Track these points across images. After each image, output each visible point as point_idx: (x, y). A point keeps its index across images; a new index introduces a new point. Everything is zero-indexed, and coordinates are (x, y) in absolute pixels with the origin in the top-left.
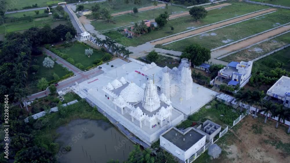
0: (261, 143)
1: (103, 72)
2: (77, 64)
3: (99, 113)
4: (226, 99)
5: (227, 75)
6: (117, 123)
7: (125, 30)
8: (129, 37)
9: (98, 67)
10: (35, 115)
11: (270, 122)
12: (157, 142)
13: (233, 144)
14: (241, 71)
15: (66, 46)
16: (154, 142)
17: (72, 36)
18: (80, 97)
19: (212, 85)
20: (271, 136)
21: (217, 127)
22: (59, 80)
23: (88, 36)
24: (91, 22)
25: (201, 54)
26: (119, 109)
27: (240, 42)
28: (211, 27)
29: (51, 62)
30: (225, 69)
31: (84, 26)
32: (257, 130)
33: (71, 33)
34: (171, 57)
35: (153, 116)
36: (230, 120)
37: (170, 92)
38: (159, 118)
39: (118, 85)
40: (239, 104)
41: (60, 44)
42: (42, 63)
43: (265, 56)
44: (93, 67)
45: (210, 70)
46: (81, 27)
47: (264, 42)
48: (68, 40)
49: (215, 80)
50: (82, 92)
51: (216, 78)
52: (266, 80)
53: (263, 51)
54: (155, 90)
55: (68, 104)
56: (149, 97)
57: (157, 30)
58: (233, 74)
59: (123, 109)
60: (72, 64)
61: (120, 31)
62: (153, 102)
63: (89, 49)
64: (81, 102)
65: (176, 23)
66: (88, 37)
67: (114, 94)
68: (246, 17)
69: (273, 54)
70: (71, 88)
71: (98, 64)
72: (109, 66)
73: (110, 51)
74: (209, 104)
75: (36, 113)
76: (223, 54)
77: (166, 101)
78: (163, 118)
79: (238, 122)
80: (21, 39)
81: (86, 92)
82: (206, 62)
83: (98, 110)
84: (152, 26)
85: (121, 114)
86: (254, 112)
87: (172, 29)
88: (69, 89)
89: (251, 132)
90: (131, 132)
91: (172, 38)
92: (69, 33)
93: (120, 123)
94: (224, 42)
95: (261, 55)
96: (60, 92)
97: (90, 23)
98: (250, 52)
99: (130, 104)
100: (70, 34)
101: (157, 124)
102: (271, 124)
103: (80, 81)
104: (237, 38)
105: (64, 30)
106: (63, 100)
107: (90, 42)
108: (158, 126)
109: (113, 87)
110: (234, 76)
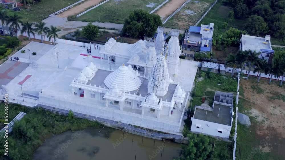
4: (213, 67)
5: (194, 42)
6: (118, 124)
8: (15, 10)
13: (251, 108)
14: (207, 35)
19: (183, 55)
20: (271, 92)
21: (230, 95)
32: (258, 90)
39: (92, 75)
43: (203, 18)
53: (195, 13)
58: (202, 39)
69: (206, 15)
74: (198, 76)
85: (119, 110)
89: (255, 93)
98: (184, 15)
99: (132, 94)
102: (263, 82)
109: (87, 78)
110: (204, 41)
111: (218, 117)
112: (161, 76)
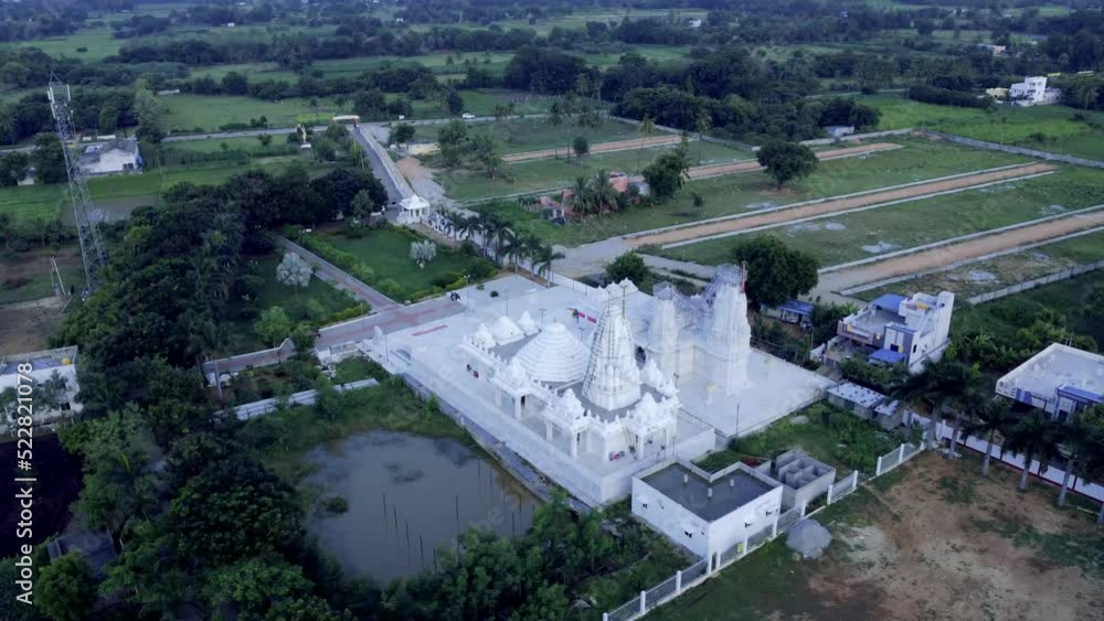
0: (964, 529)
1: (463, 309)
2: (382, 283)
3: (444, 415)
4: (858, 400)
5: (867, 332)
6: (499, 446)
7: (544, 199)
8: (555, 220)
9: (449, 294)
10: (243, 406)
11: (1003, 474)
12: (623, 503)
13: (870, 524)
14: (915, 321)
15: (353, 235)
16: (614, 501)
17: (372, 204)
18: (385, 371)
19: (816, 360)
20: (1000, 511)
21: (820, 471)
22: (324, 324)
23: (424, 210)
24: (434, 174)
25: (784, 267)
26: (507, 402)
27: (921, 251)
28: (829, 206)
29: (302, 270)
30: (861, 318)
31: (410, 185)
32: (954, 490)
33: (372, 195)
34: (688, 280)
35: (614, 420)
36: (868, 459)
37: (677, 366)
38: (634, 429)
39: (509, 335)
40: (902, 416)
41: (334, 229)
42: (275, 270)
43: (1005, 292)
44: (431, 293)
45: (813, 319)
46: (401, 186)
47: (1004, 256)
48: (359, 216)
49: (826, 348)
50: (392, 358)
51: (830, 343)
52: (999, 355)
53: (997, 282)
54: (625, 338)
55: (348, 386)
56: (605, 361)
57: (649, 206)
58: (886, 328)
59: (520, 401)
60: (368, 282)
61: (525, 203)
62: (617, 380)
63: (423, 243)
64: (390, 384)
65: (714, 191)
66: (423, 213)
67: (496, 356)
68: (948, 184)
69: (1031, 289)
70: (359, 346)
71: (449, 286)
72: (486, 294)
73: (492, 253)
74: (803, 411)
75: (244, 403)
76: (861, 282)
77: (661, 386)
78: (645, 429)
79: (895, 466)
80: (213, 201)
81: (406, 359)
82: (800, 297)
83: (442, 406)
84: (632, 190)
85: (514, 417)
86: (948, 442)
87: (698, 202)
88: (353, 348)
89: (934, 497)
90: (541, 473)
91: (694, 229)
92: (364, 193)
93: (507, 445)
94: (866, 248)
95: (988, 289)
96: (323, 355)
97: (432, 177)
98: (954, 281)
99: (544, 386)
100: (367, 196)
101: (627, 450)
102: (1003, 480)
103: (388, 327)
104: (914, 240)
105: (350, 183)
106: (333, 375)
107: (427, 228)
108: (630, 457)
109: (494, 337)
110: (890, 333)
111: (709, 498)
112: (605, 355)
